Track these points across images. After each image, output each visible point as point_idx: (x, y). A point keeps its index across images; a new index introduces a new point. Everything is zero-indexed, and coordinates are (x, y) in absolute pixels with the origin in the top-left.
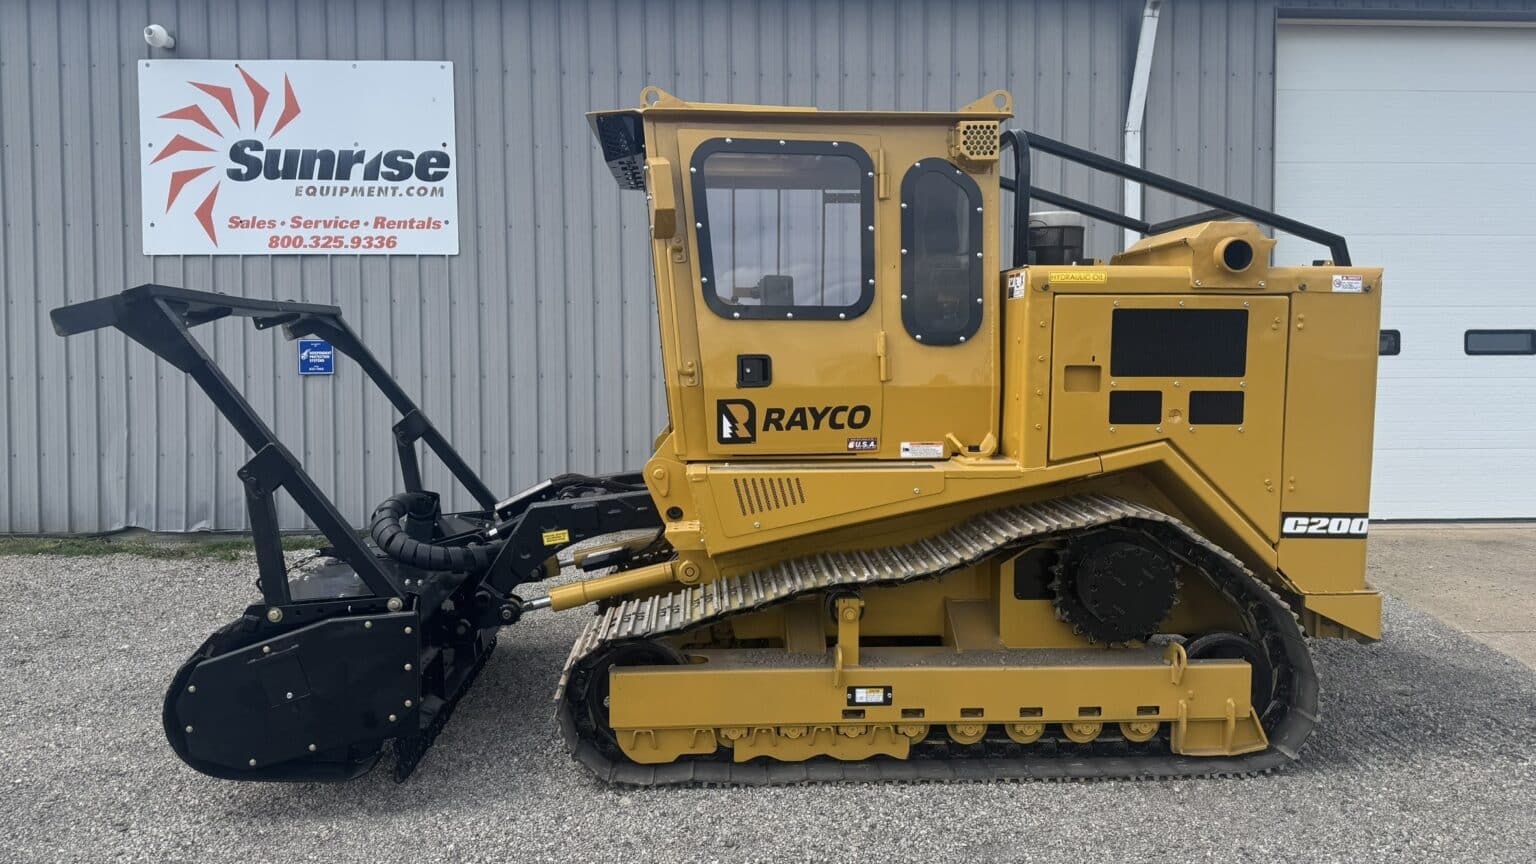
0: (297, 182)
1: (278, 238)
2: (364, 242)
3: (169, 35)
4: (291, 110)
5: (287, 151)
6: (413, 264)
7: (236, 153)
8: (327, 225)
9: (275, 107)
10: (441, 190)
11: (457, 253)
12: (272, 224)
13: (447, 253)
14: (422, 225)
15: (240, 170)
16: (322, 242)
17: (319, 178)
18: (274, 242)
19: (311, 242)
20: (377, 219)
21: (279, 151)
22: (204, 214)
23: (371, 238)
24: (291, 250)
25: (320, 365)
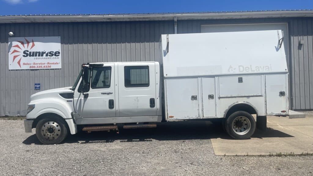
0: (34, 57)
3: (13, 33)
4: (33, 45)
5: (33, 52)
6: (53, 70)
7: (24, 52)
8: (39, 64)
10: (59, 58)
13: (60, 68)
14: (55, 64)
15: (25, 55)
16: (39, 67)
17: (38, 56)
18: (30, 67)
19: (37, 67)
20: (48, 63)
21: (31, 52)
22: (19, 63)
23: (47, 66)
24: (33, 68)
25: (38, 87)
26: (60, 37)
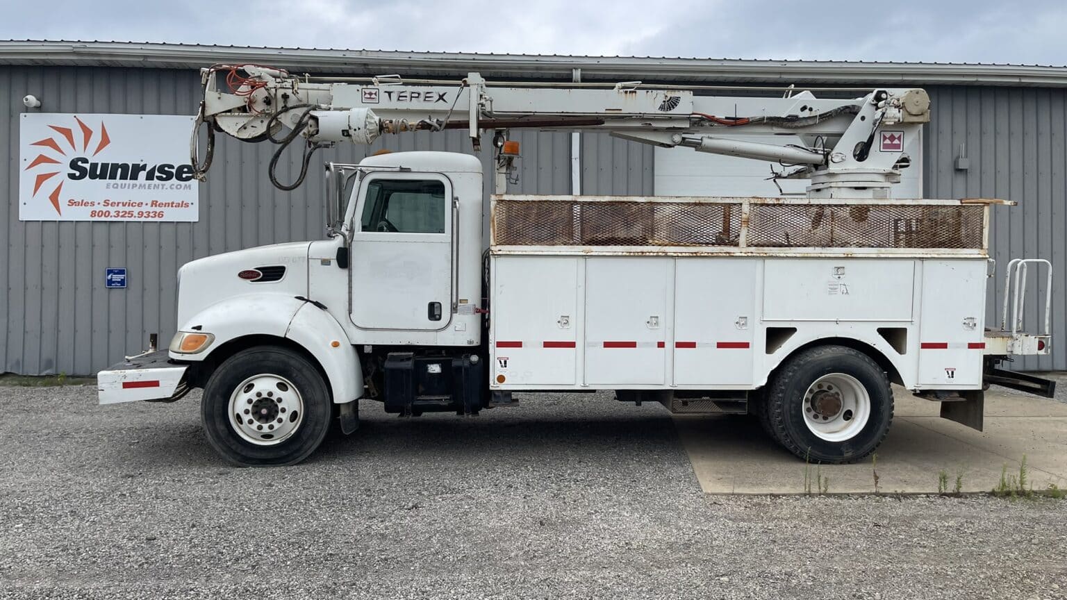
0: (108, 181)
1: (96, 212)
2: (145, 215)
3: (38, 99)
4: (105, 141)
5: (102, 164)
6: (171, 227)
7: (73, 165)
8: (124, 205)
9: (96, 139)
10: (190, 186)
11: (197, 220)
12: (93, 204)
13: (192, 221)
14: (178, 205)
15: (74, 174)
16: (121, 214)
17: (120, 179)
18: (93, 214)
19: (115, 214)
20: (153, 201)
21: (97, 164)
22: (54, 198)
23: (149, 212)
24: (103, 219)
25: (118, 282)
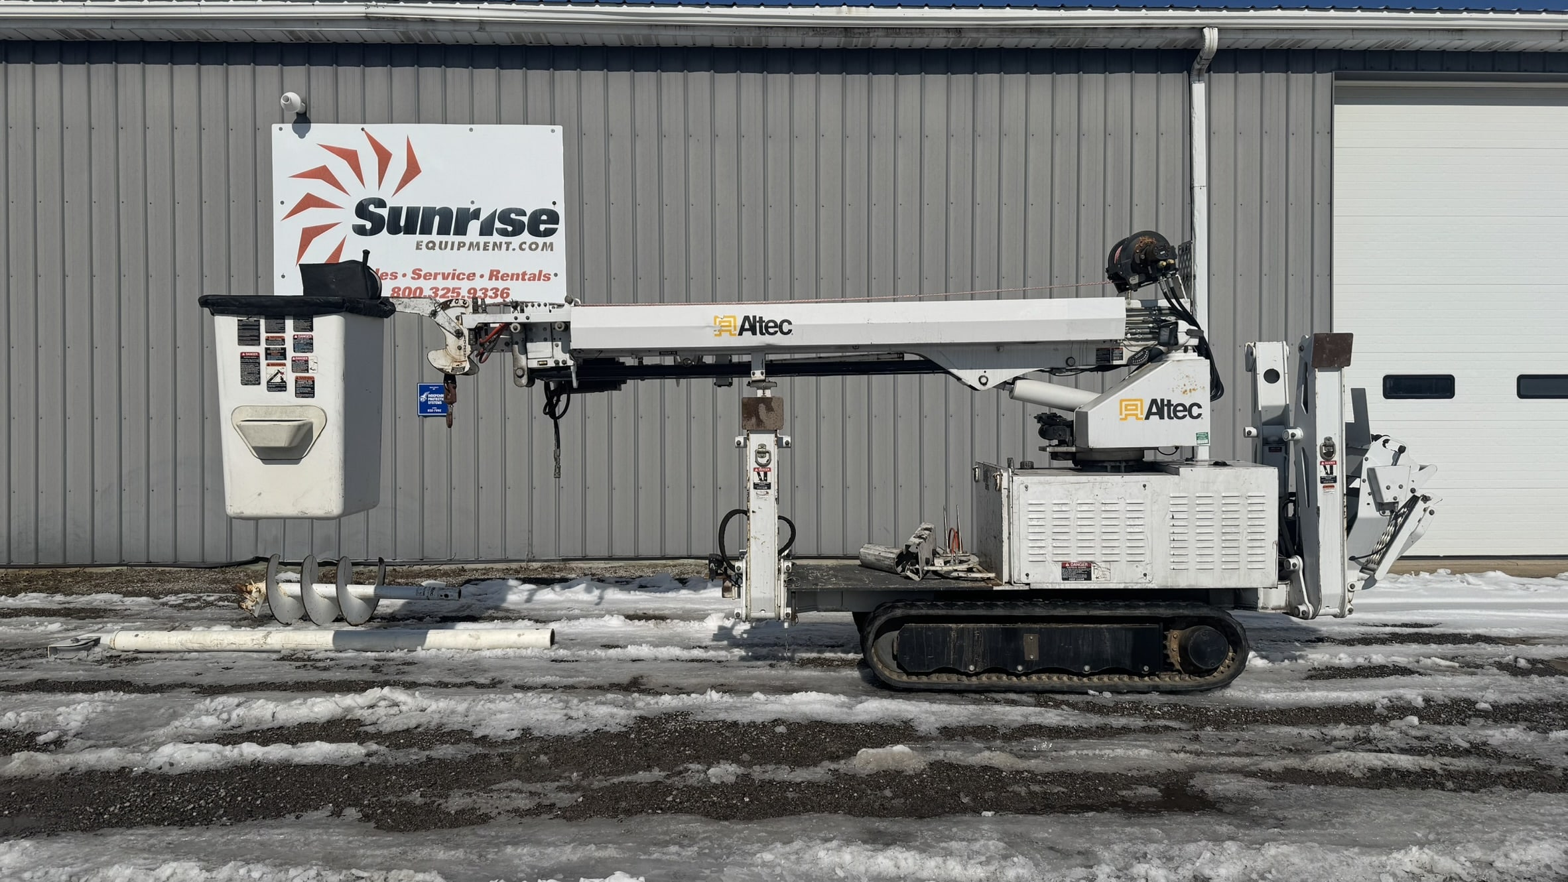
0: (418, 237)
1: (399, 289)
2: (480, 293)
3: (301, 100)
4: (413, 169)
5: (408, 208)
7: (361, 210)
8: (445, 277)
9: (397, 167)
10: (551, 244)
12: (394, 276)
14: (533, 278)
15: (363, 227)
16: (441, 293)
17: (439, 233)
18: (396, 292)
19: (430, 293)
20: (492, 272)
21: (401, 208)
23: (487, 290)
25: (438, 406)
26: (559, 129)
